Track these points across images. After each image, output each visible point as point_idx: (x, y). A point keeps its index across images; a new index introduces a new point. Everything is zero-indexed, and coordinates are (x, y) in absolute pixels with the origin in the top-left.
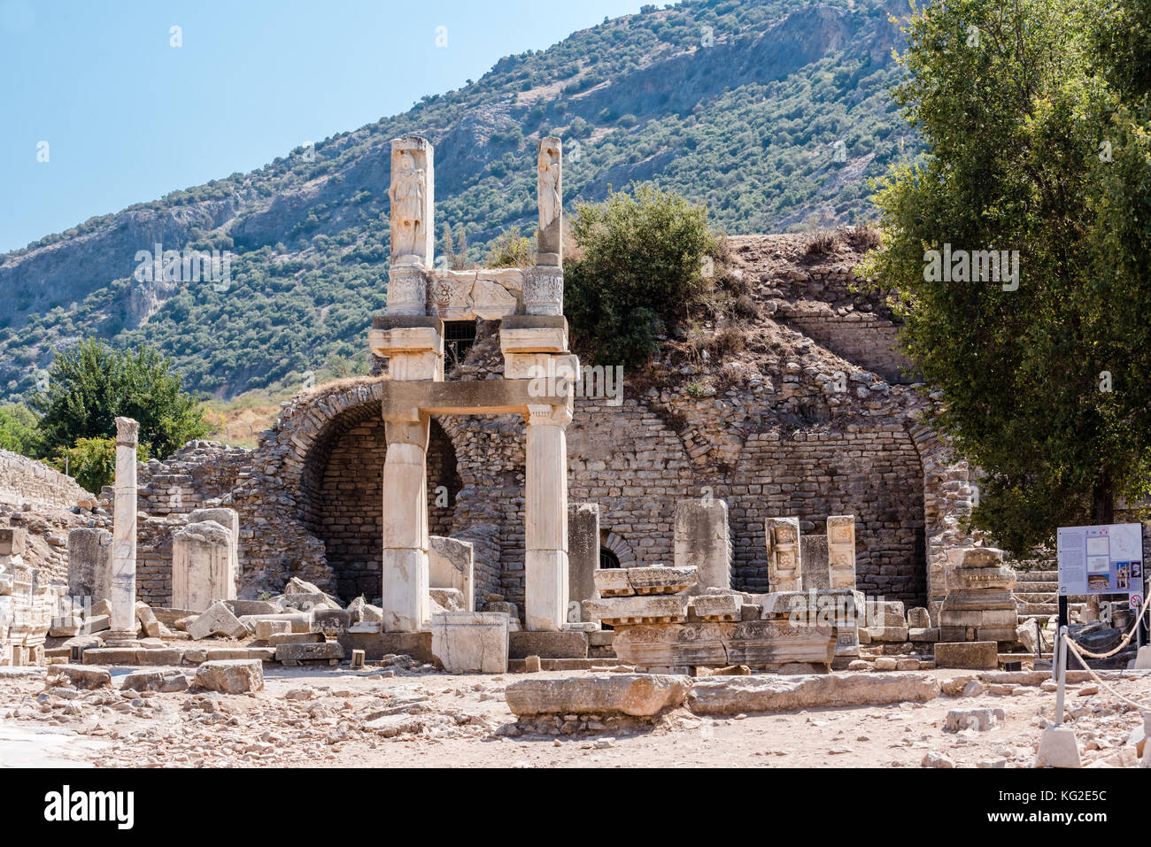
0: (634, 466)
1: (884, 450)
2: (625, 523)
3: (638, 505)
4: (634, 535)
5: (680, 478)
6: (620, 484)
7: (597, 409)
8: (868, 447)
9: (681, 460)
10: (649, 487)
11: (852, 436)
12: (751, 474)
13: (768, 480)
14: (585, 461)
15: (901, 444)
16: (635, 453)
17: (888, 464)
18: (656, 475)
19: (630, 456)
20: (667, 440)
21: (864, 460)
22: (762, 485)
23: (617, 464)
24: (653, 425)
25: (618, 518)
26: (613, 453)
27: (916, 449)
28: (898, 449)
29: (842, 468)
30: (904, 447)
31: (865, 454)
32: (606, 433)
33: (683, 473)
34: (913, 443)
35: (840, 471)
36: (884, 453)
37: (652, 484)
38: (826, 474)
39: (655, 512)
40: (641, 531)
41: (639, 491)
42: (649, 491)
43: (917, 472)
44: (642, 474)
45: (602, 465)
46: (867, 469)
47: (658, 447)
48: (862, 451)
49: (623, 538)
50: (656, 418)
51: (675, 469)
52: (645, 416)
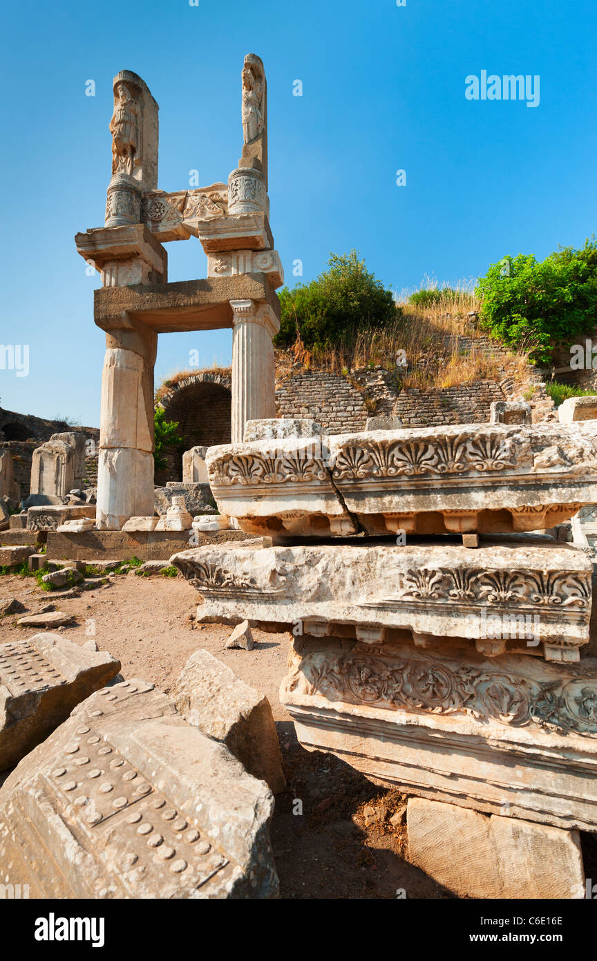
0: (335, 410)
5: (362, 415)
6: (328, 420)
8: (473, 395)
9: (362, 405)
10: (344, 421)
11: (463, 390)
12: (404, 412)
13: (413, 415)
14: (307, 408)
15: (494, 392)
16: (336, 402)
17: (485, 405)
18: (348, 414)
19: (333, 404)
20: (354, 395)
21: (470, 403)
22: (410, 418)
23: (326, 409)
24: (346, 386)
27: (503, 394)
28: (491, 396)
30: (497, 393)
31: (472, 398)
33: (363, 412)
34: (501, 391)
36: (484, 398)
37: (345, 419)
41: (338, 424)
44: (340, 414)
45: (317, 410)
47: (349, 399)
48: (470, 397)
50: (347, 382)
51: (359, 411)
52: (341, 381)
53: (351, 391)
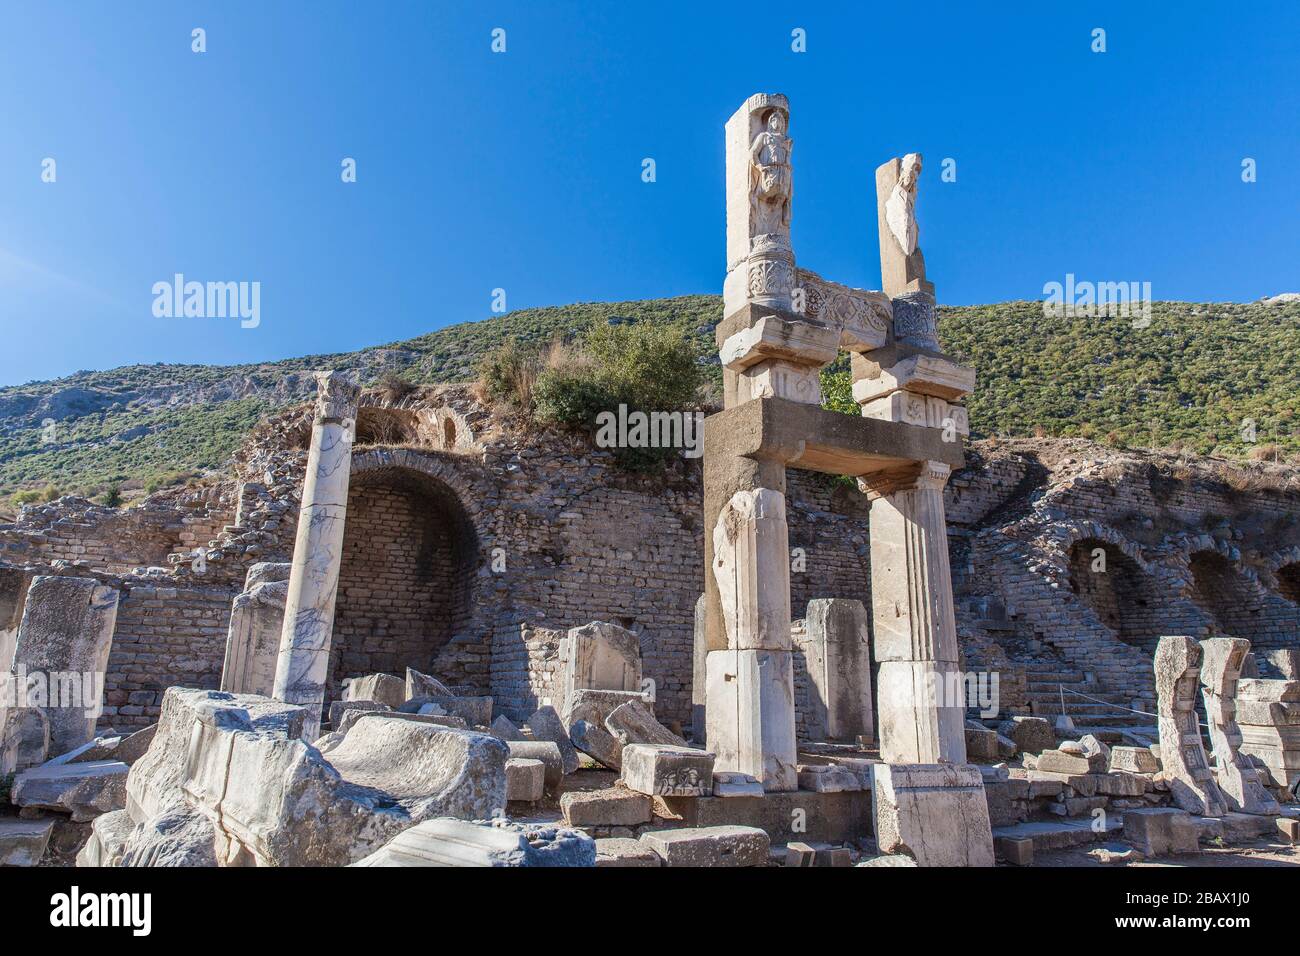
0: (657, 559)
1: (842, 566)
2: (647, 613)
3: (659, 596)
4: (654, 625)
5: (694, 574)
6: (645, 575)
7: (627, 502)
8: (831, 562)
10: (669, 580)
11: (820, 552)
14: (615, 550)
16: (658, 547)
17: (844, 578)
18: (676, 570)
19: (653, 549)
20: (684, 539)
21: (829, 573)
23: (643, 556)
24: (674, 524)
25: (642, 608)
26: (640, 544)
28: (851, 567)
29: (814, 578)
30: (854, 565)
31: (829, 568)
32: (634, 525)
35: (813, 581)
37: (671, 577)
38: (802, 582)
39: (673, 605)
40: (661, 622)
41: (661, 583)
42: (668, 584)
43: (864, 586)
44: (663, 568)
45: (629, 556)
46: (831, 581)
47: (678, 544)
49: (645, 627)
50: (675, 517)
51: (690, 565)
52: (667, 514)
53: (680, 532)
